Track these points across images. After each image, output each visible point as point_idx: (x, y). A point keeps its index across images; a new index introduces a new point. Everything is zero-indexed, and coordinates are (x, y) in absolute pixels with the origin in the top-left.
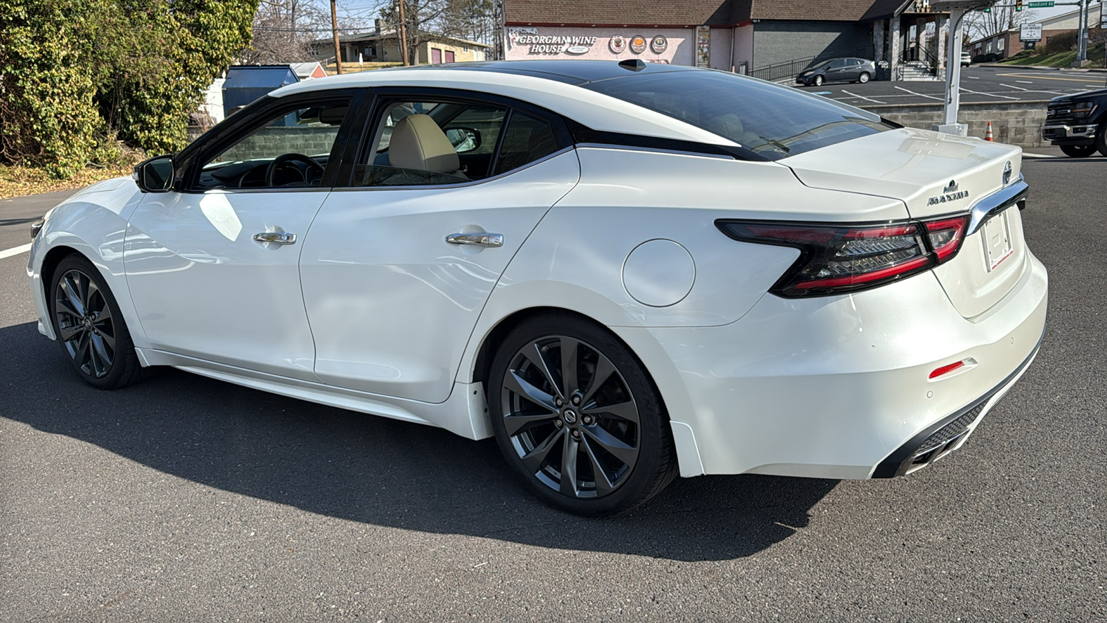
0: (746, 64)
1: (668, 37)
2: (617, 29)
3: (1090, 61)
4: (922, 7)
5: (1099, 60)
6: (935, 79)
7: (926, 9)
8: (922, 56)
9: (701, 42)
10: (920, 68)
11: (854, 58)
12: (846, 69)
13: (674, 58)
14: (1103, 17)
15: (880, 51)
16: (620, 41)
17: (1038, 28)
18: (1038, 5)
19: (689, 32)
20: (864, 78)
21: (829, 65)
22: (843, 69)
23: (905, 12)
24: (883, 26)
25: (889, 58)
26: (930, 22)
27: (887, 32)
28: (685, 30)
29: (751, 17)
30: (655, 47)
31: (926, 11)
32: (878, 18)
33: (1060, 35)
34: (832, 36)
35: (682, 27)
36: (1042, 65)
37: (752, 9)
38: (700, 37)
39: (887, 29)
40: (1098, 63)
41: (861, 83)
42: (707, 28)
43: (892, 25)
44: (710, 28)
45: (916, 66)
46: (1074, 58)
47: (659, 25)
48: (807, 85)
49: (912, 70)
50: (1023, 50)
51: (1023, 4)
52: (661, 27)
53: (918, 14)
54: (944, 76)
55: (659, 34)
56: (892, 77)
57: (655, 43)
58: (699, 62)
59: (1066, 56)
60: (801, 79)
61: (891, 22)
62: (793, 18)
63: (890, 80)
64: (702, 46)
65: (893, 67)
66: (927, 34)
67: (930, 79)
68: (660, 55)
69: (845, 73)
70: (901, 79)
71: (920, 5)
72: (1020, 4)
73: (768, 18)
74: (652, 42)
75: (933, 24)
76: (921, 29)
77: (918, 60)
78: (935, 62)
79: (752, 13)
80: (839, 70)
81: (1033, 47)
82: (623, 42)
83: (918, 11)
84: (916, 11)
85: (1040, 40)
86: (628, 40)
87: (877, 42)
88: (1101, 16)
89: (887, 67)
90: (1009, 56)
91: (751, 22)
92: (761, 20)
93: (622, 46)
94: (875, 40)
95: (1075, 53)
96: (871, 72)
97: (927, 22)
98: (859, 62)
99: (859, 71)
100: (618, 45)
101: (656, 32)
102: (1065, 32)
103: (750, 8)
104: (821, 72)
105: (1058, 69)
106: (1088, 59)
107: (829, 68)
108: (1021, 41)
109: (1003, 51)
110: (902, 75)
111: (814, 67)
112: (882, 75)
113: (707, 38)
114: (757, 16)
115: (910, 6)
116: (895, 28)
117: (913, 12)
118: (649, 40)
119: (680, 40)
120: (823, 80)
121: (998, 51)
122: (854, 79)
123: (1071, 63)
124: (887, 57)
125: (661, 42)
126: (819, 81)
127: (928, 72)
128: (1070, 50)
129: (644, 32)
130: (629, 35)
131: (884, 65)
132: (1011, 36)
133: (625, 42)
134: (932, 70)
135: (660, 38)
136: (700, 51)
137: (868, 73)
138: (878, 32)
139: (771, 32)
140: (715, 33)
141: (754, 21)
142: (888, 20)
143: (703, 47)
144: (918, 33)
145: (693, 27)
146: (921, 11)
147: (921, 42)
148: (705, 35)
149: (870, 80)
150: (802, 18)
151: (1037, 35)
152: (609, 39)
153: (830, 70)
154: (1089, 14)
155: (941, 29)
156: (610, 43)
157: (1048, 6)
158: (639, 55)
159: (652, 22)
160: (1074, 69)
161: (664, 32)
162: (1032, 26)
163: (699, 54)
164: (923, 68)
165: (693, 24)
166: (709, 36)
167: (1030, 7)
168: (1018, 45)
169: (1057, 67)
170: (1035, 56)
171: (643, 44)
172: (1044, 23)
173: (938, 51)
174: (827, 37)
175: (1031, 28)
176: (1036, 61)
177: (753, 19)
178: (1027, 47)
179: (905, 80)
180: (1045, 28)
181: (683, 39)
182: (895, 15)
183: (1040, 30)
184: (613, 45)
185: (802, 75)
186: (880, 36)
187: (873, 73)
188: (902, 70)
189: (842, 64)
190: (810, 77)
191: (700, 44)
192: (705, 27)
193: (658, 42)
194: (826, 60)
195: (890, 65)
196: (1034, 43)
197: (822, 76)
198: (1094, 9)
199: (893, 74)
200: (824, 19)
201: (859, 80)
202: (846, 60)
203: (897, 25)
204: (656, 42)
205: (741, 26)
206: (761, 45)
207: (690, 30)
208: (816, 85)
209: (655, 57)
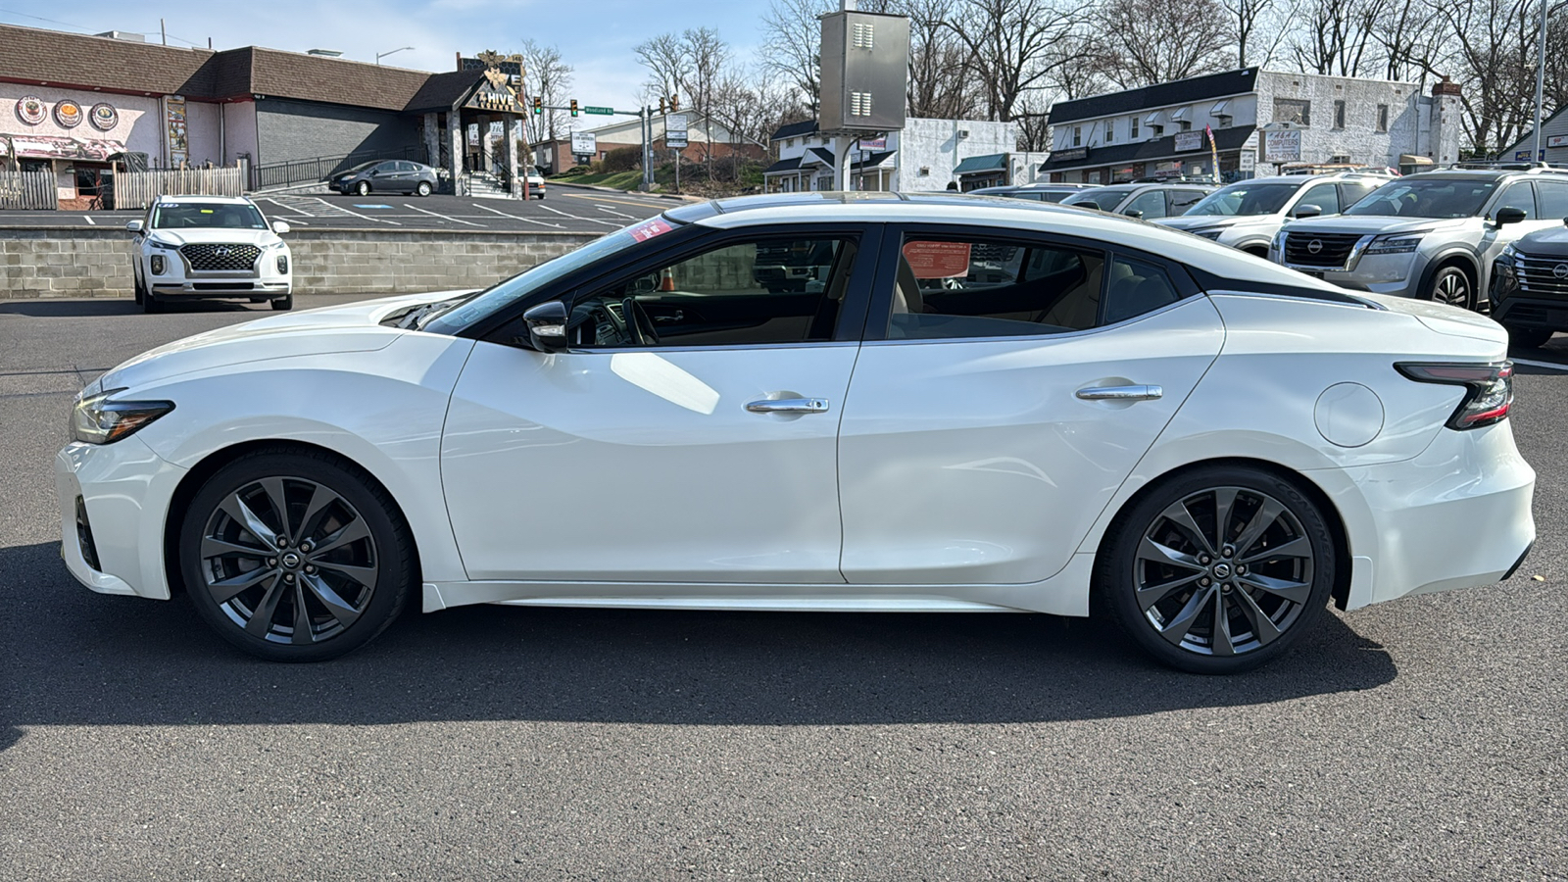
0: (248, 156)
1: (119, 108)
2: (28, 87)
3: (659, 185)
4: (487, 101)
5: (668, 185)
6: (510, 197)
7: (492, 104)
8: (489, 165)
9: (173, 119)
10: (489, 182)
11: (407, 161)
12: (399, 176)
13: (128, 139)
14: (668, 133)
15: (436, 155)
16: (37, 106)
17: (592, 139)
18: (595, 111)
19: (152, 103)
20: (424, 189)
21: (376, 167)
22: (395, 175)
23: (467, 106)
24: (436, 121)
25: (450, 165)
26: (496, 121)
27: (443, 131)
28: (146, 99)
29: (252, 91)
30: (98, 119)
31: (492, 107)
32: (430, 111)
33: (619, 150)
34: (368, 129)
35: (141, 94)
36: (605, 185)
37: (252, 80)
38: (171, 112)
39: (443, 124)
40: (667, 188)
41: (421, 195)
42: (181, 99)
43: (451, 121)
44: (186, 99)
45: (483, 178)
46: (641, 180)
47: (101, 88)
48: (345, 193)
49: (479, 183)
50: (576, 165)
51: (579, 107)
52: (104, 90)
53: (483, 110)
54: (520, 193)
55: (103, 101)
56: (457, 190)
57: (97, 115)
58: (171, 149)
59: (630, 177)
60: (337, 185)
61: (448, 116)
62: (312, 97)
63: (454, 194)
64: (174, 124)
65: (457, 178)
66: (493, 137)
67: (503, 196)
68: (106, 133)
69: (398, 181)
70: (468, 194)
71: (485, 99)
72: (576, 108)
73: (276, 94)
74: (91, 113)
75: (500, 125)
76: (485, 130)
77: (484, 169)
78: (506, 174)
79: (252, 85)
80: (390, 176)
81: (588, 162)
82: (41, 108)
83: (483, 106)
84: (480, 105)
85: (595, 154)
86: (50, 106)
87: (430, 142)
88: (666, 131)
89: (448, 176)
90: (560, 171)
91: (252, 98)
92: (266, 96)
93: (40, 114)
94: (427, 138)
95: (639, 174)
96: (432, 181)
97: (492, 121)
98: (415, 168)
99: (417, 180)
100: (33, 111)
101: (97, 97)
102: (624, 147)
103: (249, 77)
104: (364, 176)
105: (625, 192)
106: (656, 181)
107: (375, 172)
108: (573, 153)
109: (551, 164)
110: (470, 189)
111: (353, 169)
112: (445, 187)
113: (182, 113)
114: (260, 89)
115: (472, 99)
116: (455, 125)
117: (476, 107)
118: (86, 109)
119: (139, 113)
120: (370, 188)
121: (545, 164)
122: (410, 189)
123: (637, 185)
124: (446, 163)
125: (108, 114)
126: (364, 189)
127: (499, 187)
128: (631, 169)
129: (77, 95)
130: (51, 97)
131: (446, 174)
132: (559, 146)
133: (45, 109)
134: (504, 184)
135: (105, 108)
136: (172, 132)
137: (428, 183)
138: (430, 127)
139: (282, 115)
140: (194, 109)
141: (256, 96)
142: (445, 114)
143: (177, 126)
144: (482, 134)
145: (159, 96)
146: (485, 106)
147: (486, 147)
148: (179, 110)
149: (432, 192)
150: (325, 99)
151: (591, 148)
152: (17, 101)
153: (377, 175)
154: (652, 126)
155: (511, 132)
156: (17, 108)
157: (606, 113)
158: (71, 130)
159: (91, 82)
160: (643, 193)
161: (111, 99)
162: (584, 136)
163: (171, 137)
164: (493, 182)
165: (158, 91)
166: (185, 111)
167: (587, 113)
168: (569, 158)
169: (625, 189)
170: (591, 173)
171: (77, 114)
172: (597, 132)
173: (509, 160)
174: (361, 129)
175: (583, 139)
176: (597, 179)
177: (254, 94)
178: (581, 162)
179: (474, 195)
180: (601, 139)
181: (143, 112)
182: (454, 109)
183: (593, 142)
184: (24, 112)
185: (338, 179)
186: (435, 134)
187: (435, 183)
188: (468, 182)
189: (393, 168)
190: (350, 183)
191: (172, 121)
192: (178, 97)
193: (103, 113)
194: (365, 162)
195: (452, 174)
196: (588, 157)
197: (368, 183)
198: (657, 120)
199: (458, 187)
200: (355, 104)
201: (418, 192)
202: (397, 163)
203: (457, 122)
204: (99, 113)
205: (235, 101)
206: (268, 132)
207: (154, 100)
208: (360, 194)
209: (99, 136)
